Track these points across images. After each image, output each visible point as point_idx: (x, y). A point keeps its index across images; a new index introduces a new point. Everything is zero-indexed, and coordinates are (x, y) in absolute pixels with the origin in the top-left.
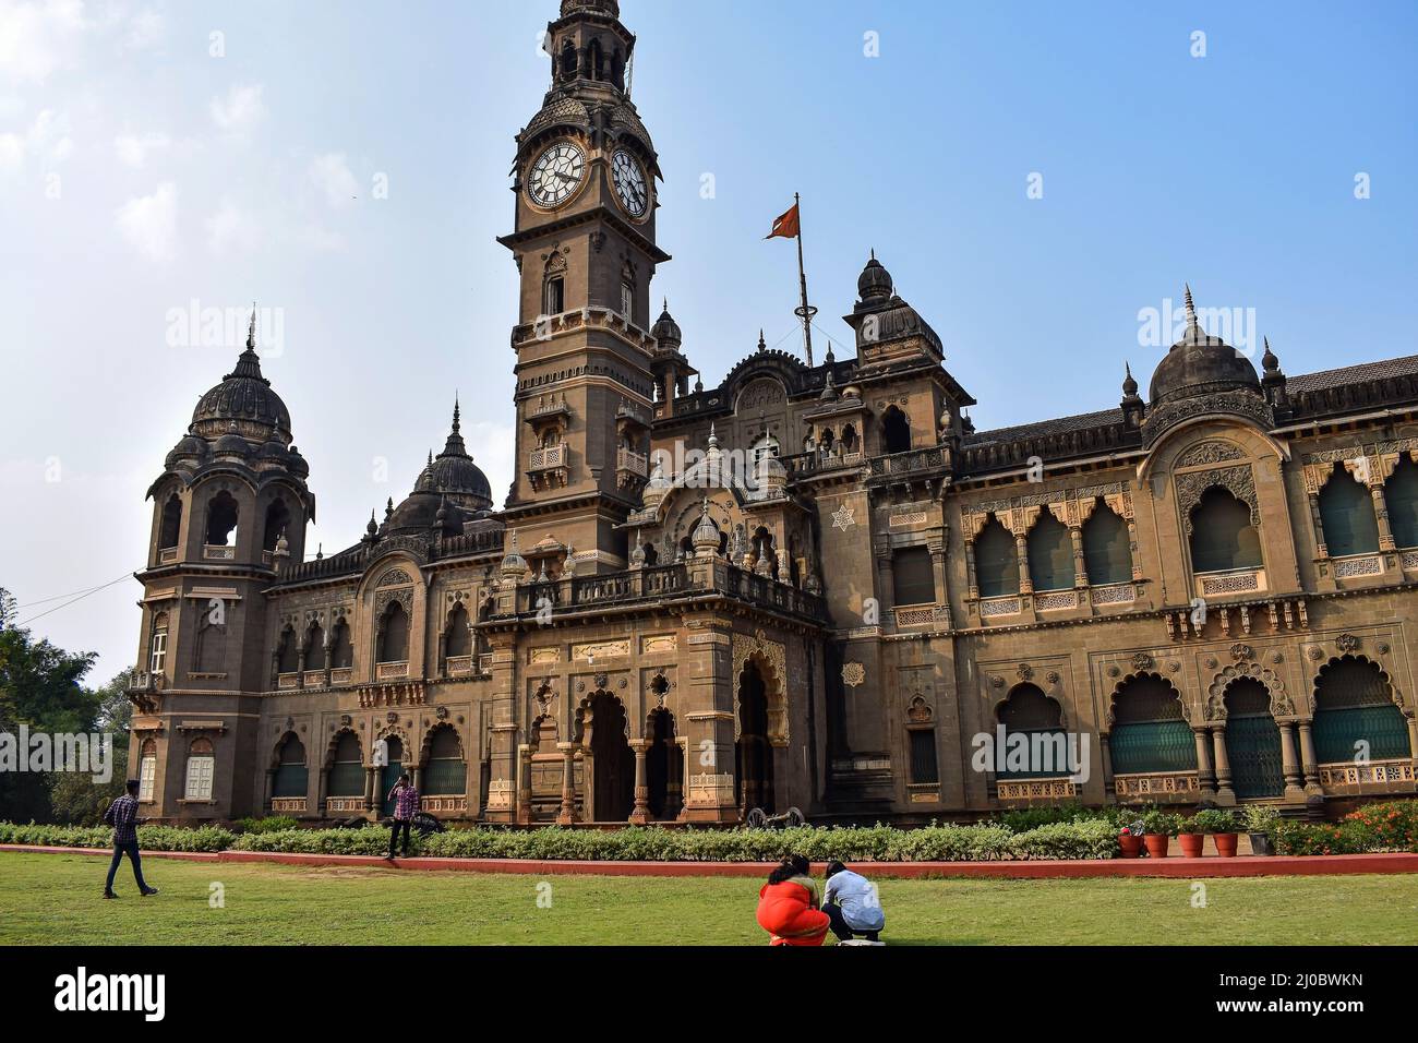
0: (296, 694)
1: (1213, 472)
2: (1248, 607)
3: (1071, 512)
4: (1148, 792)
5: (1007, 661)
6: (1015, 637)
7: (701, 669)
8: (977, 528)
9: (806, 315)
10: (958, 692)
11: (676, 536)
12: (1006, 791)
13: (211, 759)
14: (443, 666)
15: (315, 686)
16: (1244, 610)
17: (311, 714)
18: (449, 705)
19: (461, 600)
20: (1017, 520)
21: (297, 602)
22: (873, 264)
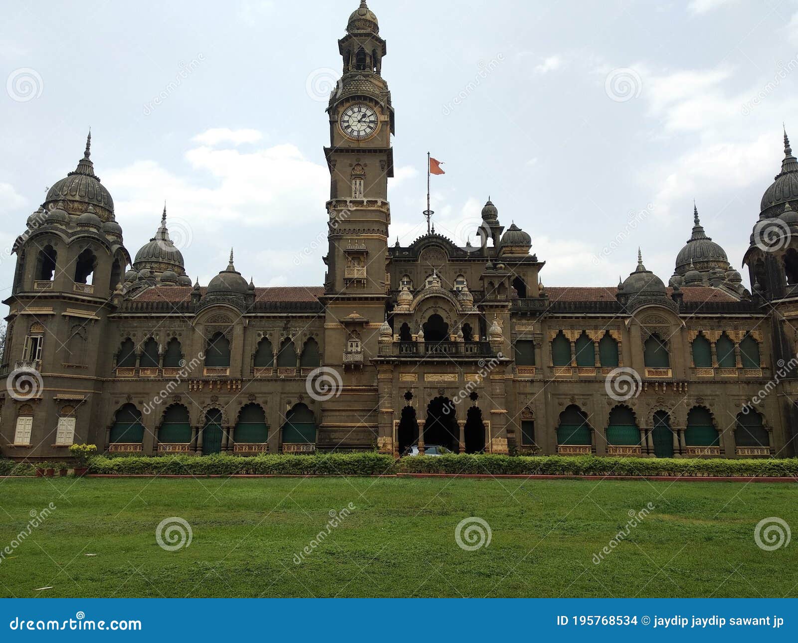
0: (133, 381)
1: (655, 328)
2: (666, 383)
3: (596, 335)
4: (621, 453)
5: (567, 395)
6: (570, 385)
7: (498, 391)
8: (554, 336)
9: (428, 215)
10: (546, 406)
11: (421, 321)
12: (562, 450)
13: (74, 419)
14: (252, 371)
15: (150, 377)
16: (664, 384)
17: (147, 394)
18: (257, 393)
19: (267, 336)
20: (572, 335)
21: (135, 325)
22: (489, 204)
